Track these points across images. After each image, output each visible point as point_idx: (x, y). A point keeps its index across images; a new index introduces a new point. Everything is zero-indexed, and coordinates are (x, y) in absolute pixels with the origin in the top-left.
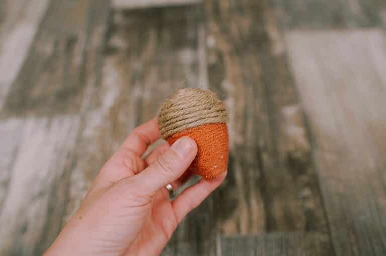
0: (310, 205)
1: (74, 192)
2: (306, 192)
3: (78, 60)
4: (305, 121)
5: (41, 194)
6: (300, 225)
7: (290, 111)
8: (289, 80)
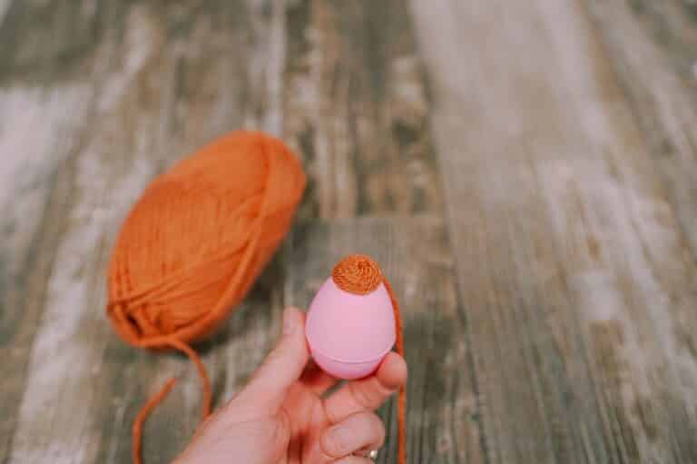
0: (422, 180)
1: (83, 180)
2: (417, 165)
3: (88, 8)
4: (425, 78)
5: (35, 185)
6: (405, 205)
7: (403, 65)
8: (406, 24)
